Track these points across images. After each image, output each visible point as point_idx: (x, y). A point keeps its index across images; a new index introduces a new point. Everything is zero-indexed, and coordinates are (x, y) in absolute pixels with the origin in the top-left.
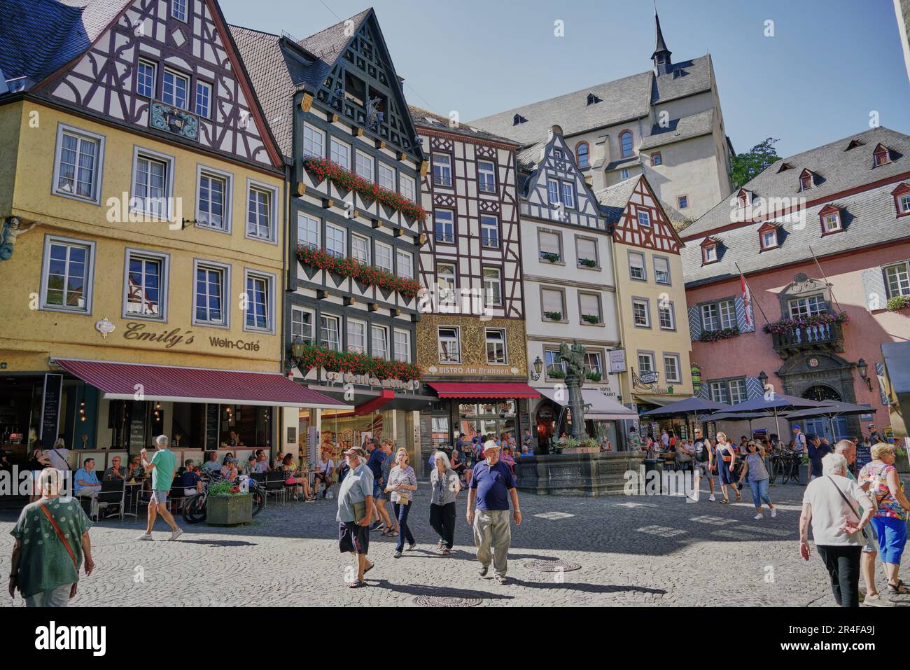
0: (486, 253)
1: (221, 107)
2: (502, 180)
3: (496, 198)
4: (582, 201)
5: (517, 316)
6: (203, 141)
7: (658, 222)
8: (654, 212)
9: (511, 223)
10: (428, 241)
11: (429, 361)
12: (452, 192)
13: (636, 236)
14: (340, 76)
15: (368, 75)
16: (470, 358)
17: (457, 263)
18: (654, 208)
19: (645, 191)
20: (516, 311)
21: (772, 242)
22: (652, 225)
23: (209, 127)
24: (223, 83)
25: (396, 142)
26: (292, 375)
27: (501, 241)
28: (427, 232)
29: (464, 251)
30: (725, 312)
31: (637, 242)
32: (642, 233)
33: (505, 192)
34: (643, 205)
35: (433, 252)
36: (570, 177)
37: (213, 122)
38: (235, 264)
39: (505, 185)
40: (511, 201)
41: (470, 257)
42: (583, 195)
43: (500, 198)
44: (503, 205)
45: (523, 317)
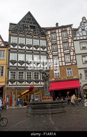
0: (65, 51)
9: (71, 43)
12: (56, 40)
14: (21, 26)
15: (30, 24)
16: (63, 76)
17: (58, 55)
20: (74, 63)
27: (69, 47)
28: (51, 50)
29: (59, 52)
35: (52, 54)
39: (69, 35)
44: (69, 39)
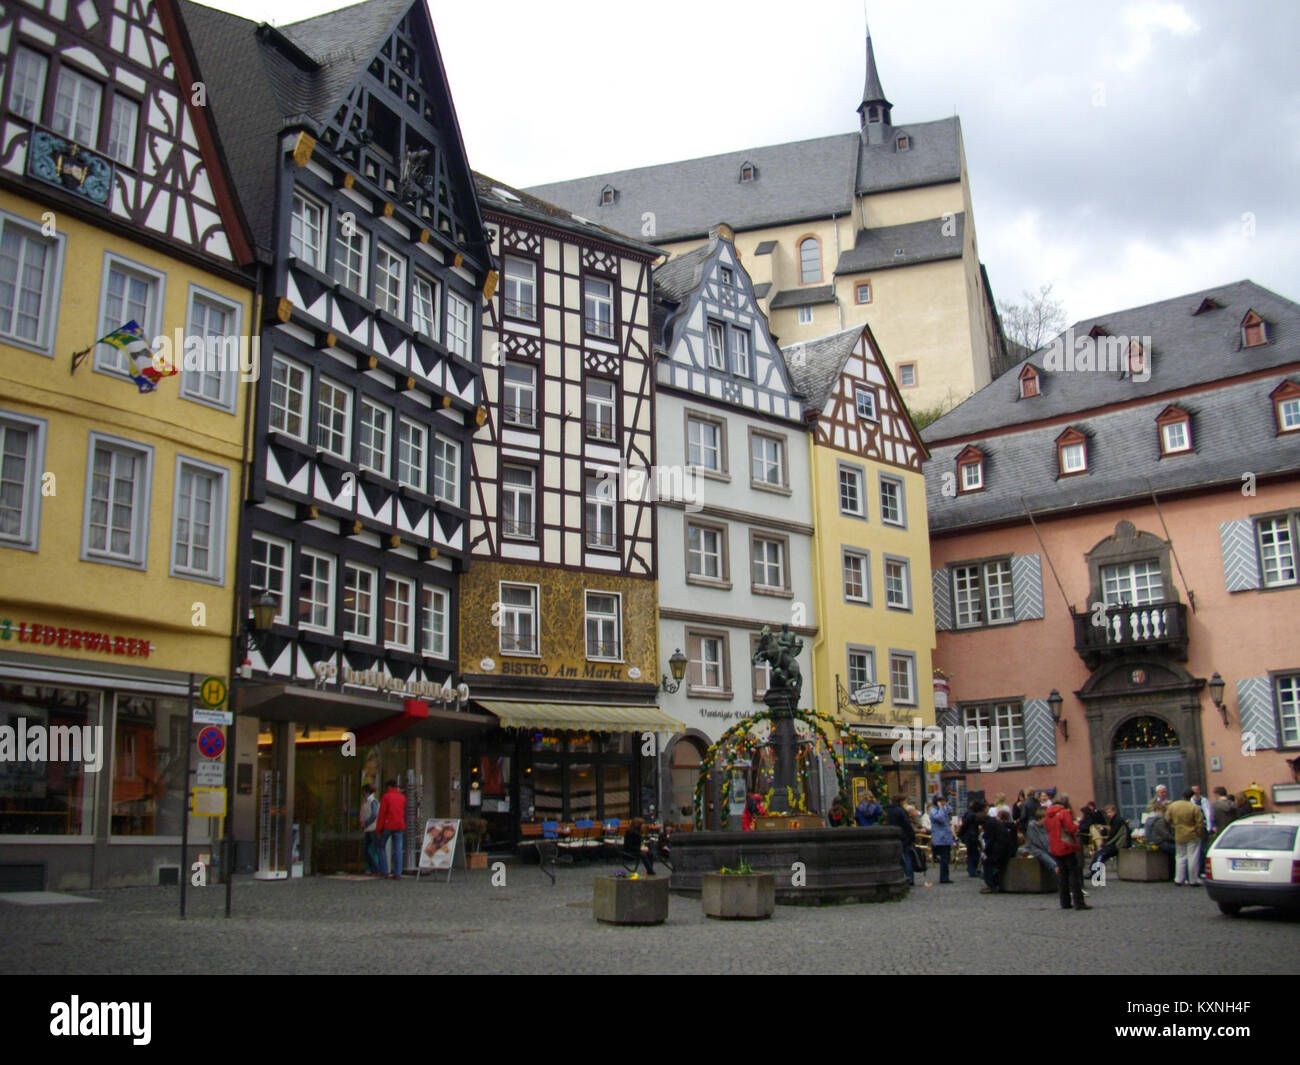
0: (591, 451)
1: (153, 145)
2: (626, 316)
3: (614, 349)
4: (762, 365)
5: (643, 571)
6: (118, 208)
7: (889, 412)
8: (883, 394)
9: (640, 396)
10: (489, 421)
11: (482, 648)
12: (535, 332)
13: (852, 434)
14: (360, 104)
15: (406, 105)
16: (556, 646)
17: (538, 467)
18: (883, 387)
19: (870, 355)
20: (642, 561)
21: (1079, 464)
22: (879, 417)
23: (130, 182)
24: (159, 102)
25: (444, 232)
26: (250, 663)
27: (621, 429)
28: (489, 405)
29: (552, 444)
30: (993, 580)
31: (853, 446)
32: (862, 431)
33: (630, 339)
34: (865, 380)
35: (497, 442)
36: (745, 320)
37: (136, 172)
38: (160, 444)
39: (632, 325)
40: (641, 357)
41: (562, 455)
42: (764, 355)
43: (621, 349)
44: (626, 363)
45: (652, 575)
